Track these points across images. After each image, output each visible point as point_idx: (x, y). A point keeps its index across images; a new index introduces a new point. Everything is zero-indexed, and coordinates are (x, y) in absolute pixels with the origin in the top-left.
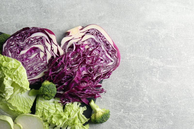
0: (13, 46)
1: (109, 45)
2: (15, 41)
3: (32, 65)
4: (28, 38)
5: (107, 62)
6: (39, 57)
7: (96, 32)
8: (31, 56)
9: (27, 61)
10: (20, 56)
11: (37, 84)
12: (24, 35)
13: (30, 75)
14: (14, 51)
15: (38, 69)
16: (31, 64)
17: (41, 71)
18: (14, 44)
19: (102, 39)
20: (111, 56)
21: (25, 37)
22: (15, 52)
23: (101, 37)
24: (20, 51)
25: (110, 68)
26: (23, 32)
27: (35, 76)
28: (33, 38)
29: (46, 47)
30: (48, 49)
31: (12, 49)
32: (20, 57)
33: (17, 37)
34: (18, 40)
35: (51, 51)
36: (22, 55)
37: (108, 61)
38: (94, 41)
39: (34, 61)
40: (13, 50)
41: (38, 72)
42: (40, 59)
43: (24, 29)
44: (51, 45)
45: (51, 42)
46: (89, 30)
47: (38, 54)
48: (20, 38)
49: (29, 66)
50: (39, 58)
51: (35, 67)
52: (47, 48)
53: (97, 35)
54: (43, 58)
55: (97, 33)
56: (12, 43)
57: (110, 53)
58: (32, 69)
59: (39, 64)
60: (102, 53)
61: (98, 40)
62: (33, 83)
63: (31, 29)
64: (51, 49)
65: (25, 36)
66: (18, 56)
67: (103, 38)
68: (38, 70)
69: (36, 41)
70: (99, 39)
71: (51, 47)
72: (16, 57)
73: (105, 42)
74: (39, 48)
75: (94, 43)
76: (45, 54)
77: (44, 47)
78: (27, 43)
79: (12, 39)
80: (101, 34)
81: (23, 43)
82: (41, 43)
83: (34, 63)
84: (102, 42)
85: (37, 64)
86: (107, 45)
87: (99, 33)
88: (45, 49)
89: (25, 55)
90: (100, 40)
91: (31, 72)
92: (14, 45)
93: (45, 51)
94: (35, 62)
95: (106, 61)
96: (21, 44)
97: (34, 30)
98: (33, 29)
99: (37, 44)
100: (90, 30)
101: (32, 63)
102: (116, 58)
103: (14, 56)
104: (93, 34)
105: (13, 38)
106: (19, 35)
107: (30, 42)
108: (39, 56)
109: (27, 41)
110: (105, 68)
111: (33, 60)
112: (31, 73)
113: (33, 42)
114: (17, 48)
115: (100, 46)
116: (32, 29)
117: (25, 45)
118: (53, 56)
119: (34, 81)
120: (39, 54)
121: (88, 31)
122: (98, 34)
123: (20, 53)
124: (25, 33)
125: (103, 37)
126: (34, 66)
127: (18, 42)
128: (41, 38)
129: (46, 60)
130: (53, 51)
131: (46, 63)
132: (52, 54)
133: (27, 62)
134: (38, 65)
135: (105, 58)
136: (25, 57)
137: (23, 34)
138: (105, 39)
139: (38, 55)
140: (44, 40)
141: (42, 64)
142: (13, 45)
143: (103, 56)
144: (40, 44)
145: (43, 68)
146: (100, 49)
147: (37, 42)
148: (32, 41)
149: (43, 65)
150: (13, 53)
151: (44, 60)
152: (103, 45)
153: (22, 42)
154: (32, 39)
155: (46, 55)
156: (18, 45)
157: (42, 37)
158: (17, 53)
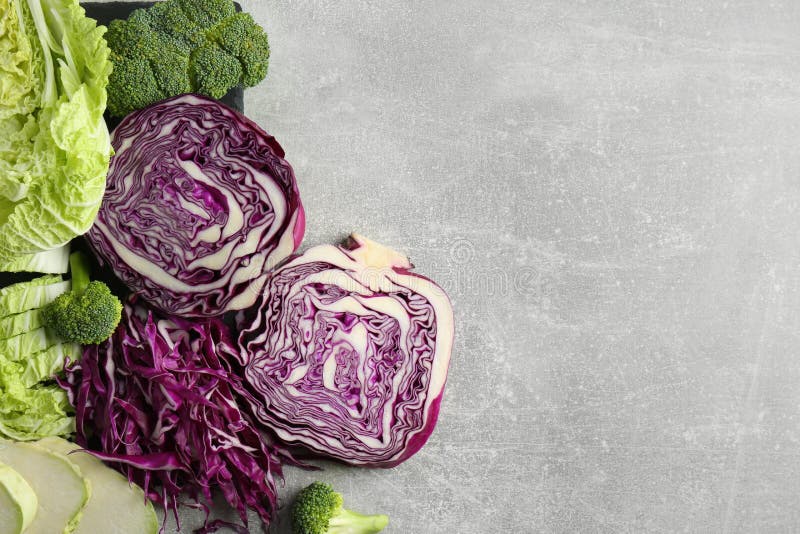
0: (200, 129)
1: (422, 387)
2: (220, 127)
3: (161, 218)
4: (247, 166)
5: (365, 427)
6: (200, 228)
7: (424, 319)
8: (190, 199)
9: (168, 197)
10: (176, 163)
11: (98, 264)
12: (250, 148)
13: (122, 226)
14: (184, 139)
15: (154, 243)
16: (162, 214)
17: (153, 257)
18: (206, 129)
19: (421, 353)
20: (395, 420)
21: (246, 154)
22: (183, 143)
23: (426, 346)
24: (190, 158)
25: (358, 451)
26: (261, 142)
27: (126, 244)
28: (254, 182)
29: (241, 236)
30: (240, 246)
31: (186, 129)
32: (171, 166)
33: (236, 126)
34: (227, 133)
35: (236, 262)
36: (181, 169)
37: (370, 428)
38: (397, 336)
39: (177, 219)
40: (186, 133)
41: (145, 250)
42: (191, 237)
43: (271, 141)
44: (256, 252)
45: (266, 246)
46: (414, 293)
47: (208, 221)
48: (237, 139)
49: (153, 207)
50: (195, 229)
51: (158, 229)
52: (241, 241)
53: (421, 328)
54: (199, 245)
55: (426, 323)
56: (210, 120)
57: (401, 413)
58: (146, 225)
59: (174, 240)
60: (381, 390)
61: (410, 346)
62: (97, 248)
63: (283, 163)
64: (242, 258)
65: (251, 153)
66: (170, 160)
67: (426, 354)
68: (150, 245)
69: (248, 195)
70: (414, 347)
71: (250, 256)
72: (168, 153)
73: (420, 370)
74: (228, 214)
75: (390, 342)
76: (218, 245)
77: (240, 232)
78: (228, 168)
79: (222, 115)
80: (433, 336)
81: (222, 155)
82: (248, 215)
83: (169, 222)
84: (415, 361)
85: (169, 232)
86: (418, 384)
87: (430, 329)
88: (233, 237)
89: (184, 179)
90: (412, 349)
91: (132, 224)
92: (203, 132)
93: (226, 241)
94: (174, 222)
95: (367, 421)
96: (218, 151)
97: (283, 175)
98: (284, 170)
99: (241, 205)
100: (419, 297)
101: (166, 213)
102: (400, 444)
103: (168, 145)
104: (411, 316)
105: (227, 117)
106: (244, 134)
107: (234, 177)
108: (202, 225)
109: (236, 167)
110: (345, 436)
111: (178, 212)
112: (129, 228)
113: (243, 188)
114: (196, 144)
115: (396, 368)
116: (284, 166)
117: (220, 164)
118: (222, 273)
119: (108, 249)
120: (208, 224)
121: (410, 294)
122: (426, 329)
123: (183, 160)
124: (260, 150)
125: (432, 351)
126: (160, 225)
127: (221, 138)
128: (266, 207)
129: (197, 258)
130: (240, 266)
131: (186, 261)
132: (228, 269)
133: (162, 197)
134: (170, 239)
135: (374, 411)
136: (178, 182)
137: (253, 145)
138: (431, 362)
139: (205, 223)
140: (264, 220)
141: (178, 250)
142: (201, 126)
143: (376, 402)
144: (244, 213)
145: (164, 260)
146: (387, 374)
147: (248, 199)
148: (242, 182)
149: (175, 255)
150: (173, 137)
151: (193, 249)
152: (408, 373)
153: (225, 151)
154: (248, 181)
155: (213, 248)
156: (208, 142)
157: (270, 210)
158: (180, 152)
